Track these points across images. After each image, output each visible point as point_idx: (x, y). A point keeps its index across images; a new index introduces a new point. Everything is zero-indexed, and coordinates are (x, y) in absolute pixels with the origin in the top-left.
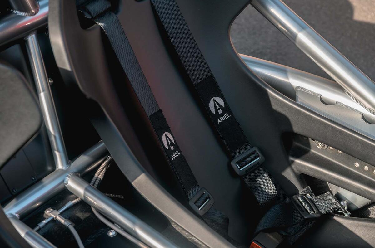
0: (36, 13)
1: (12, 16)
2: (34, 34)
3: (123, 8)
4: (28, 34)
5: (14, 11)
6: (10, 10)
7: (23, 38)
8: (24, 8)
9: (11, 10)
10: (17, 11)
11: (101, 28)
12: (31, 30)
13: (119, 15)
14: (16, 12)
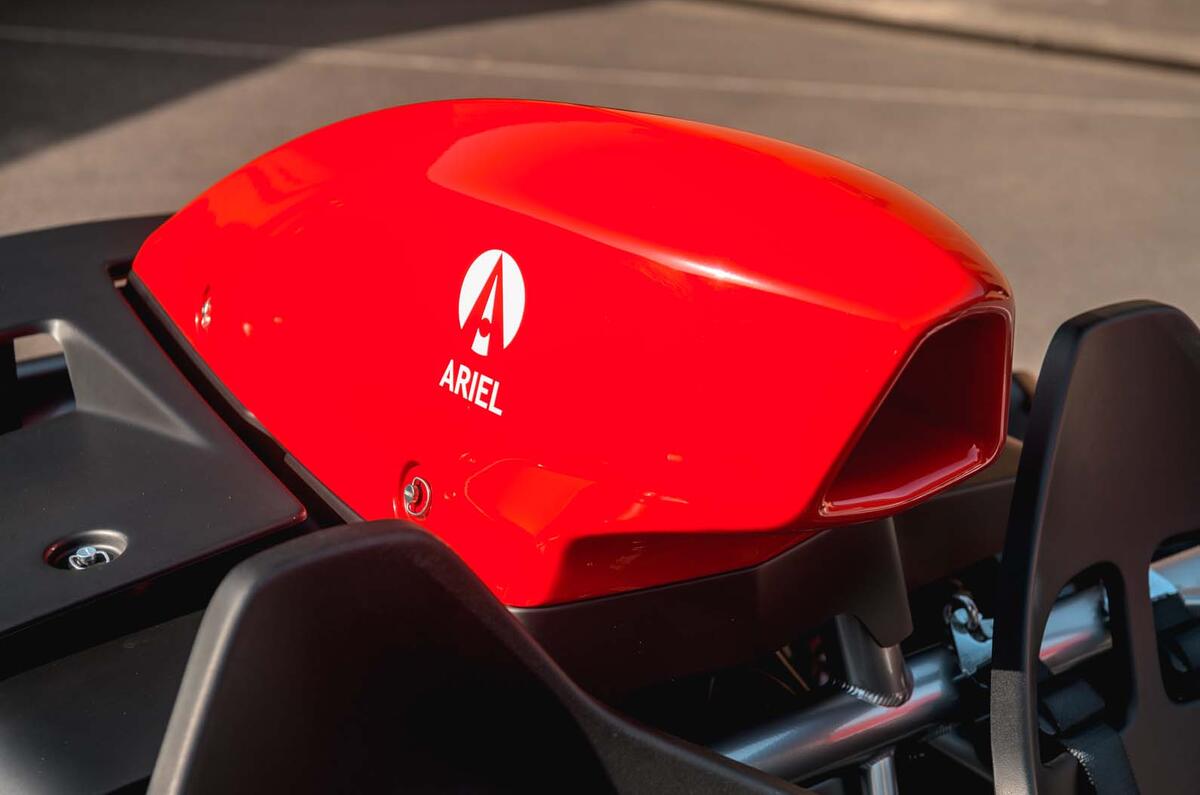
0: (903, 701)
1: (844, 700)
2: (889, 755)
3: (1137, 717)
4: (875, 756)
5: (852, 688)
6: (838, 686)
7: (858, 764)
8: (878, 684)
9: (844, 686)
10: (860, 688)
11: (1080, 765)
12: (883, 744)
13: (1125, 734)
14: (857, 690)
